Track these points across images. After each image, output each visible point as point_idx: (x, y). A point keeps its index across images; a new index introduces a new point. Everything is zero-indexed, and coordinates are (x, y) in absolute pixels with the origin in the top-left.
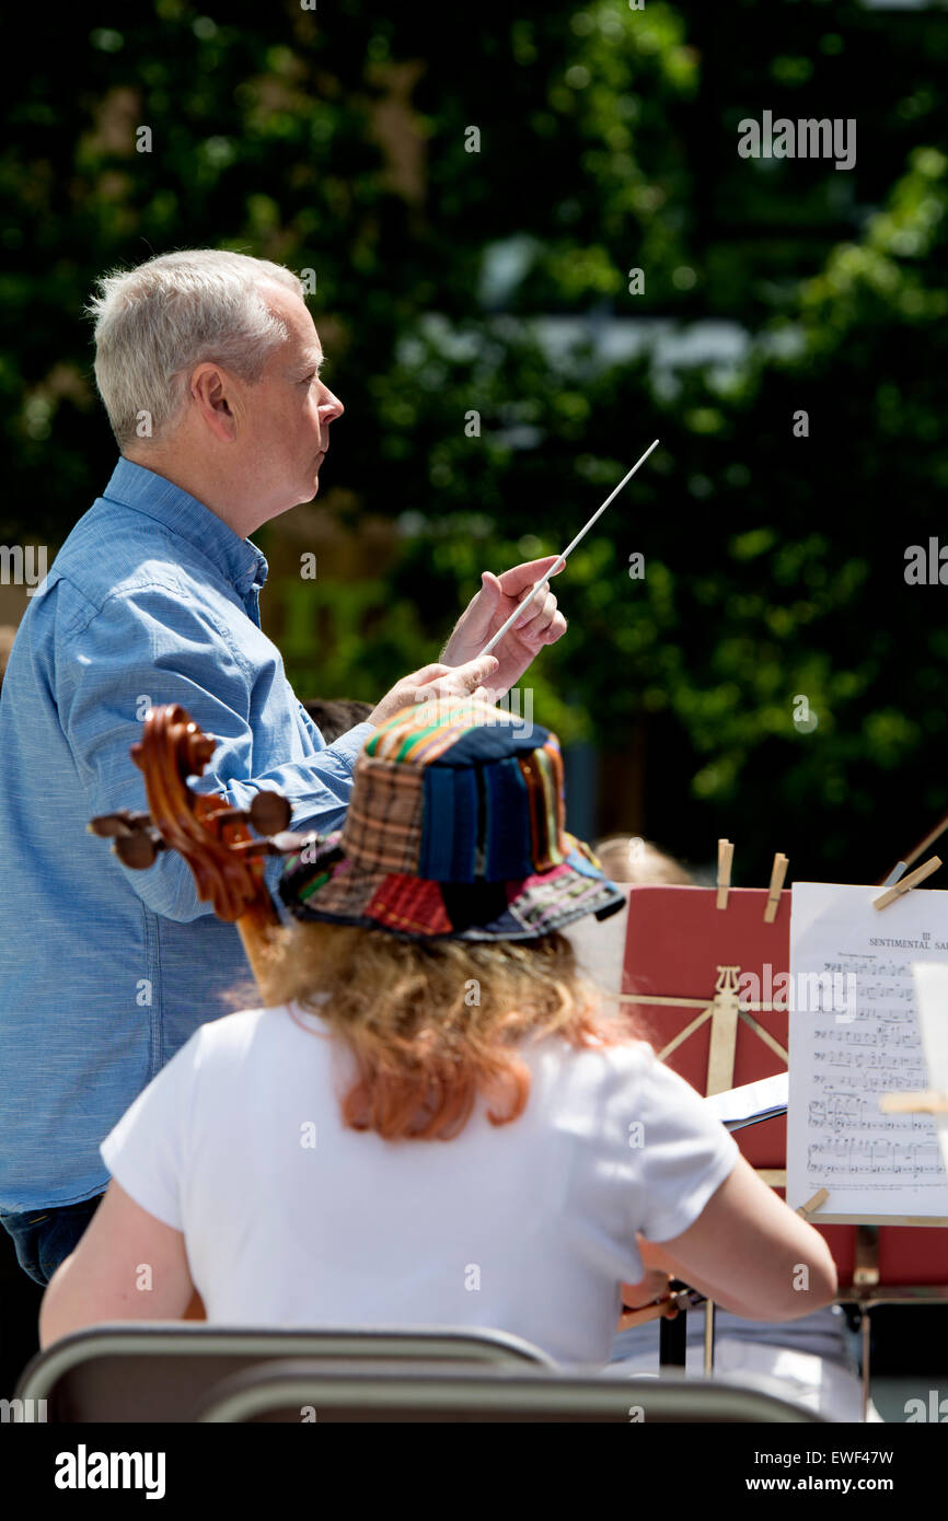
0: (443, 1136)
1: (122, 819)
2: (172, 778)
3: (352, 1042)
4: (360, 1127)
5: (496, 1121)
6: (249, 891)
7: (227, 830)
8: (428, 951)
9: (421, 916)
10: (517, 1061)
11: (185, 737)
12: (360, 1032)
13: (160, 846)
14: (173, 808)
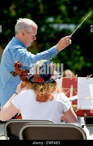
0: (46, 102)
1: (13, 72)
2: (18, 68)
3: (36, 93)
4: (38, 101)
5: (51, 100)
6: (25, 79)
7: (23, 73)
8: (43, 84)
9: (42, 81)
10: (52, 94)
11: (19, 64)
12: (37, 91)
13: (17, 74)
14: (18, 71)
